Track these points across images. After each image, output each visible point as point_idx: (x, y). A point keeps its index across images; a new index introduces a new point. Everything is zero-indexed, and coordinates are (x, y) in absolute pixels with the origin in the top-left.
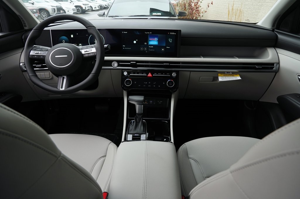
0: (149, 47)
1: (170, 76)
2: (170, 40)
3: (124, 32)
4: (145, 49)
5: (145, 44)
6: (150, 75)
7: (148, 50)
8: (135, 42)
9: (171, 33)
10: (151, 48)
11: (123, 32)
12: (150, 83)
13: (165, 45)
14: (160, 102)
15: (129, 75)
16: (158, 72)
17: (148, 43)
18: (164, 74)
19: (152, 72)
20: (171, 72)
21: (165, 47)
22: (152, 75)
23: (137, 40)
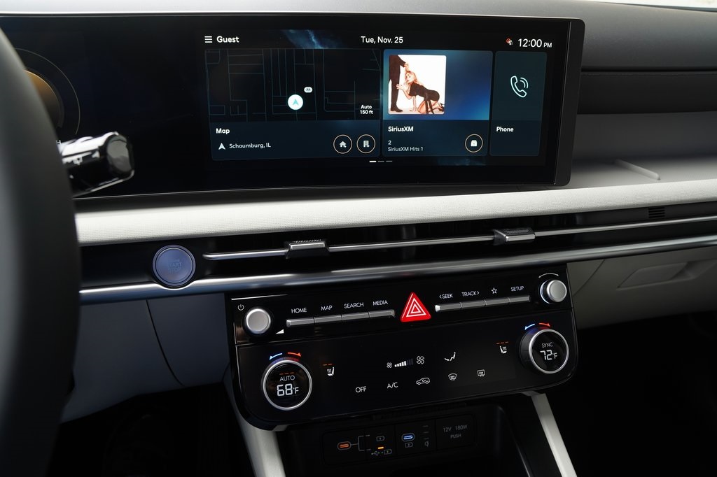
0: (391, 129)
1: (527, 299)
2: (519, 86)
3: (220, 39)
4: (366, 144)
5: (366, 110)
6: (415, 310)
7: (380, 151)
8: (295, 102)
9: (524, 43)
10: (400, 139)
11: (208, 39)
12: (421, 360)
13: (485, 116)
14: (454, 432)
15: (284, 326)
16: (457, 283)
17: (378, 108)
18: (494, 291)
19: (428, 289)
20: (532, 277)
21: (484, 129)
22: (429, 307)
23: (308, 90)
